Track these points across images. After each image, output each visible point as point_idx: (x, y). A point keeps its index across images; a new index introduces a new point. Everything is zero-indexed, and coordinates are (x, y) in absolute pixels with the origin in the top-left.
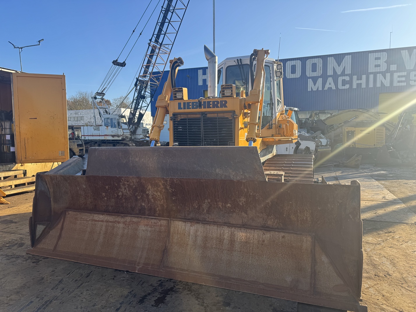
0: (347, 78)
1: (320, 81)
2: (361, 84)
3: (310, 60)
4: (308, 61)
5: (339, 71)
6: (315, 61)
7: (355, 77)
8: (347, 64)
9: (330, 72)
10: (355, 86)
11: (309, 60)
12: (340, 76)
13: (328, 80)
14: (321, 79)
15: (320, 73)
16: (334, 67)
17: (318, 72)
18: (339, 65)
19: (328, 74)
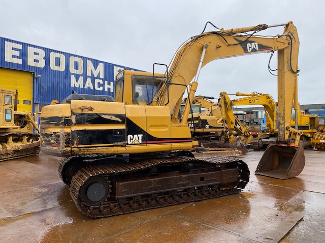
0: (101, 82)
2: (110, 88)
3: (73, 58)
4: (71, 58)
5: (95, 74)
6: (78, 59)
7: (106, 82)
8: (101, 70)
10: (106, 90)
12: (96, 78)
13: (87, 80)
14: (82, 77)
15: (81, 72)
16: (92, 70)
17: (80, 70)
18: (96, 68)
19: (88, 75)
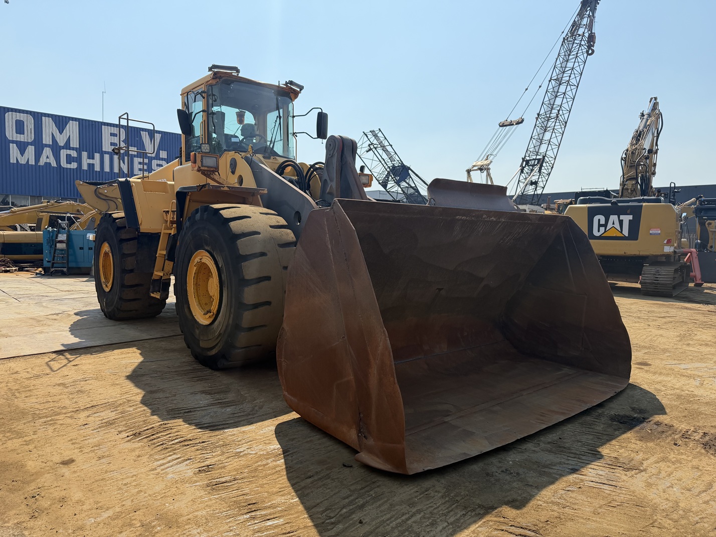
0: (74, 154)
1: (31, 150)
2: (93, 165)
3: (12, 114)
4: (9, 115)
5: (61, 140)
6: (22, 117)
7: (85, 154)
8: (73, 132)
9: (47, 140)
10: (85, 167)
11: (10, 113)
12: (63, 148)
13: (44, 151)
14: (33, 147)
15: (31, 138)
16: (52, 134)
17: (28, 135)
18: (61, 132)
19: (44, 142)
